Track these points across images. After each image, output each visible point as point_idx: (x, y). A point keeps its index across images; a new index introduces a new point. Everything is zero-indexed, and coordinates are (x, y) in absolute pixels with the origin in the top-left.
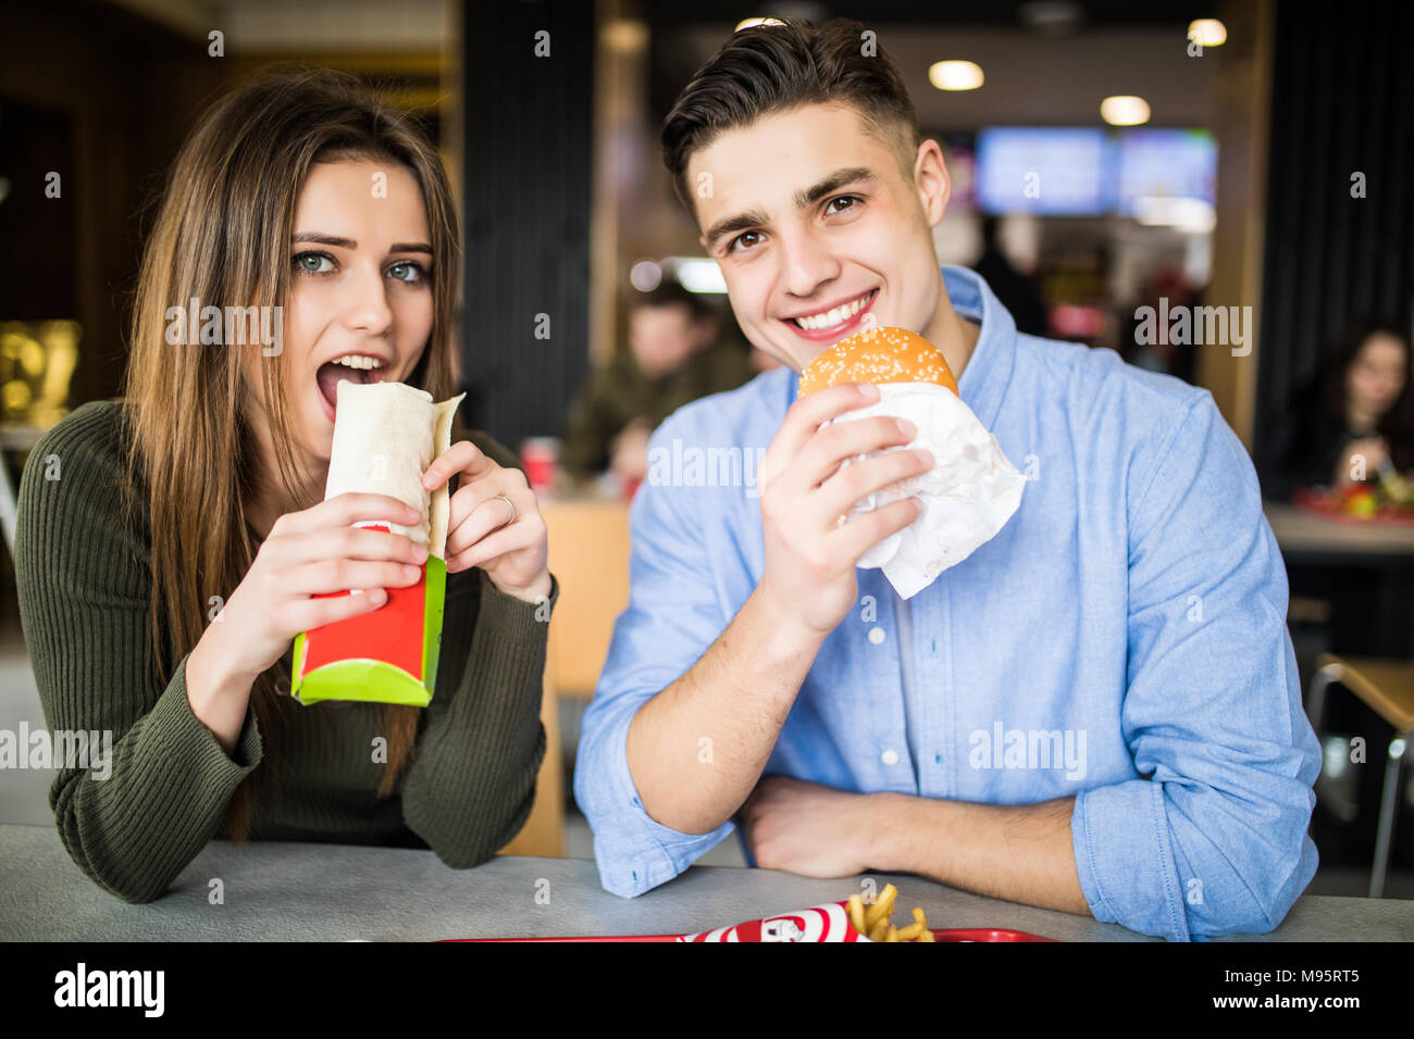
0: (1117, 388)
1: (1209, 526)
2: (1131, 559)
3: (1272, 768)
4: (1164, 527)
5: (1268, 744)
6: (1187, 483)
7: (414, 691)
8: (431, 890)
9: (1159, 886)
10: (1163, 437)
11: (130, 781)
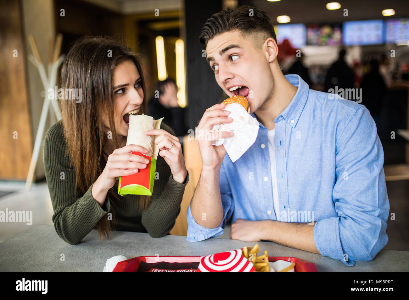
0: (336, 105)
1: (359, 144)
2: (337, 153)
3: (370, 213)
4: (346, 144)
5: (368, 206)
6: (353, 131)
7: (147, 192)
8: (145, 243)
9: (336, 246)
10: (347, 119)
11: (76, 213)
